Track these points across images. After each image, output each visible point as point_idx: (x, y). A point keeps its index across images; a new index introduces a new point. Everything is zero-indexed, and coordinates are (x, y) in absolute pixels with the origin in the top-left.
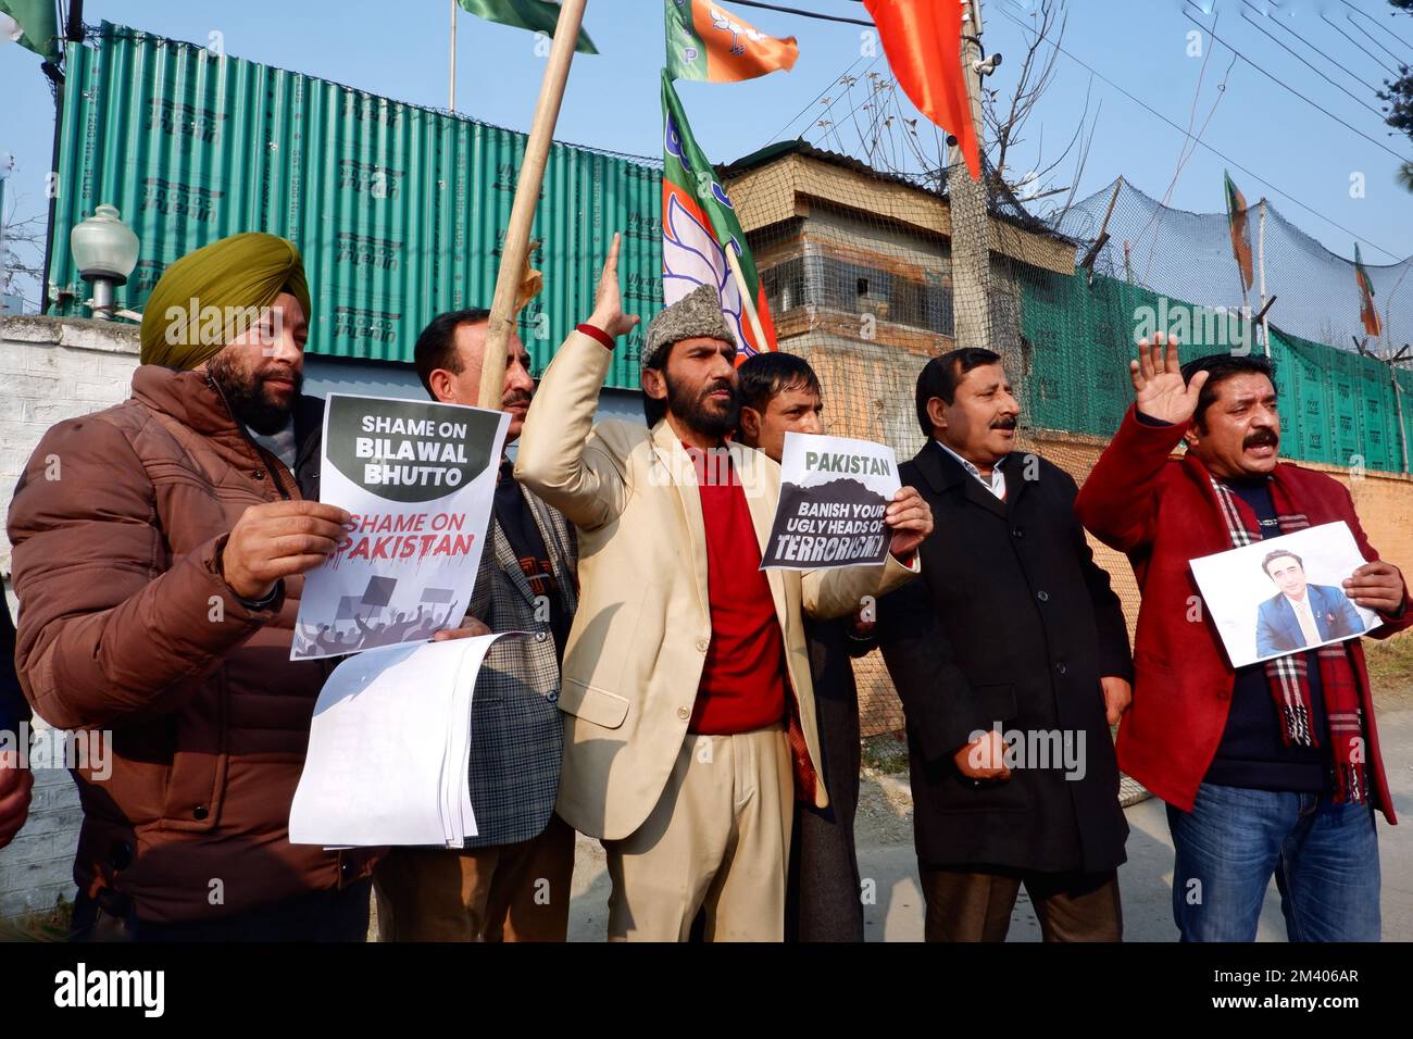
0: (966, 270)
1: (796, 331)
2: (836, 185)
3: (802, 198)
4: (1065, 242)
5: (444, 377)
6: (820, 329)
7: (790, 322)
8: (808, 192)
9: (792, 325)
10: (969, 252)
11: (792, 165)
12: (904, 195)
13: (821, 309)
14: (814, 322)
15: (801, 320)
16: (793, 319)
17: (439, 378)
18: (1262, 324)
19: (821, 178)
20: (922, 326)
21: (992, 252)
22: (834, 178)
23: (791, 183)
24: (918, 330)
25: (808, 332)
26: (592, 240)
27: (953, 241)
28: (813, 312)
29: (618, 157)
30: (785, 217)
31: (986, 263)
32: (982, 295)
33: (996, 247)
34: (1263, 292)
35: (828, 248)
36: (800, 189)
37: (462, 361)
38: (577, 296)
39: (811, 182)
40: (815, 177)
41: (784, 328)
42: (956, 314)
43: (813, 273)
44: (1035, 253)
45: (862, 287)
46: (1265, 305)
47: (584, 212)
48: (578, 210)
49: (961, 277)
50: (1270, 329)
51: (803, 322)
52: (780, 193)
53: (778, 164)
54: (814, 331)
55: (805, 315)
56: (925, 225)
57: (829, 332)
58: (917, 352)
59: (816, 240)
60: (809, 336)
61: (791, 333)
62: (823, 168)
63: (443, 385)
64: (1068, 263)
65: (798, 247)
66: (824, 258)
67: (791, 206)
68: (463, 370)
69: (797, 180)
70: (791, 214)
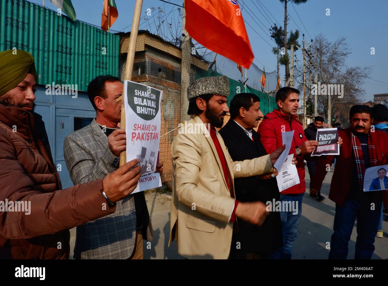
0: (185, 68)
1: (143, 81)
2: (155, 43)
3: (146, 46)
4: (206, 62)
5: (100, 99)
6: (149, 81)
7: (141, 78)
8: (148, 44)
9: (142, 79)
10: (186, 64)
11: (144, 36)
12: (171, 48)
13: (150, 75)
14: (148, 79)
15: (144, 78)
16: (142, 77)
17: (97, 99)
18: (245, 84)
19: (151, 41)
20: (173, 81)
21: (191, 64)
22: (155, 41)
23: (144, 41)
24: (172, 82)
25: (146, 81)
26: (86, 50)
27: (182, 60)
28: (148, 76)
29: (94, 26)
30: (142, 50)
31: (190, 67)
32: (188, 75)
33: (192, 63)
34: (246, 77)
35: (152, 59)
36: (146, 43)
37: (107, 94)
38: (82, 66)
39: (149, 42)
40: (150, 41)
41: (139, 80)
42: (182, 79)
43: (148, 65)
44: (200, 65)
45: (160, 70)
46: (246, 80)
47: (84, 41)
48: (82, 40)
49: (184, 70)
50: (246, 86)
51: (145, 79)
52: (140, 43)
53: (140, 35)
54: (148, 81)
55: (145, 77)
56: (176, 56)
57: (151, 82)
58: (172, 88)
59: (149, 57)
60: (146, 82)
61: (141, 81)
62: (152, 38)
63: (99, 102)
64: (206, 68)
65: (144, 58)
66: (151, 62)
67: (143, 48)
68: (107, 97)
69: (145, 41)
70: (143, 50)
